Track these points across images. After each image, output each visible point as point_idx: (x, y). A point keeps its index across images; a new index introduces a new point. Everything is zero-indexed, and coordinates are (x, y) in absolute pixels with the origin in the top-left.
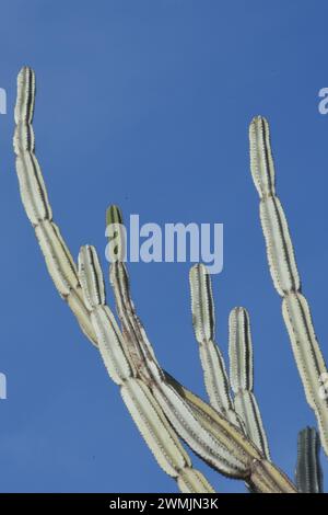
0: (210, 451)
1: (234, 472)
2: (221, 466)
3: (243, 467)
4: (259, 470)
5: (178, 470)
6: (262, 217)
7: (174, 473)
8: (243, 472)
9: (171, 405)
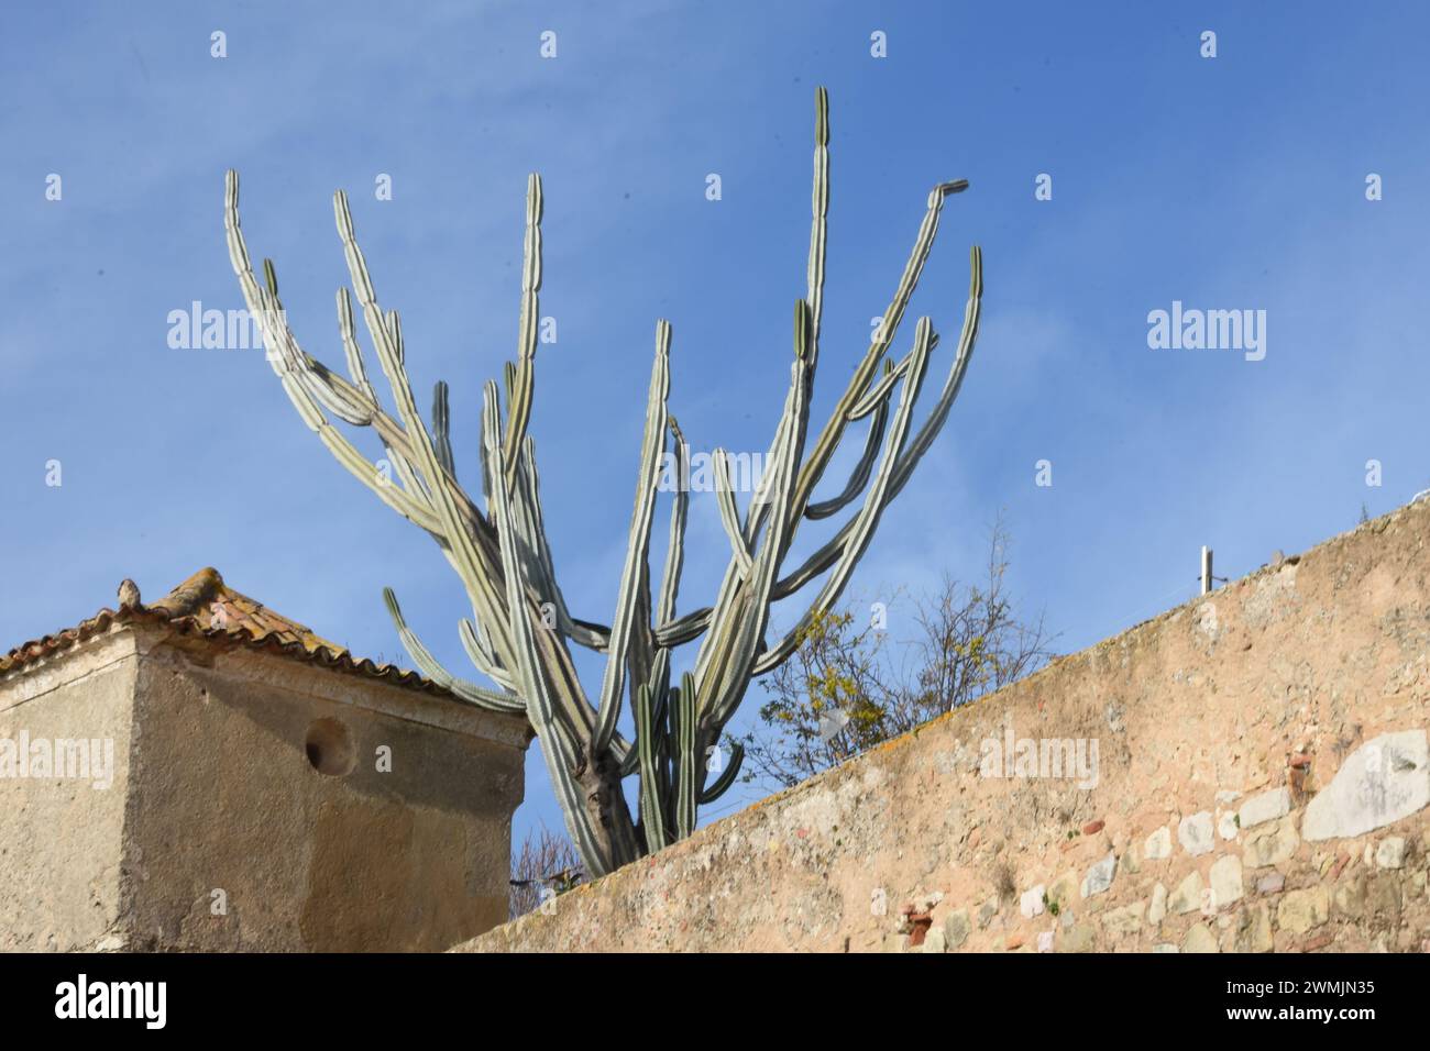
0: (342, 411)
1: (360, 422)
2: (352, 420)
3: (365, 418)
4: (375, 418)
5: (319, 427)
6: (347, 256)
7: (317, 429)
8: (365, 421)
9: (314, 386)
